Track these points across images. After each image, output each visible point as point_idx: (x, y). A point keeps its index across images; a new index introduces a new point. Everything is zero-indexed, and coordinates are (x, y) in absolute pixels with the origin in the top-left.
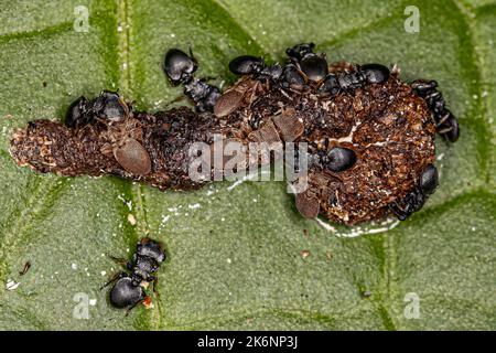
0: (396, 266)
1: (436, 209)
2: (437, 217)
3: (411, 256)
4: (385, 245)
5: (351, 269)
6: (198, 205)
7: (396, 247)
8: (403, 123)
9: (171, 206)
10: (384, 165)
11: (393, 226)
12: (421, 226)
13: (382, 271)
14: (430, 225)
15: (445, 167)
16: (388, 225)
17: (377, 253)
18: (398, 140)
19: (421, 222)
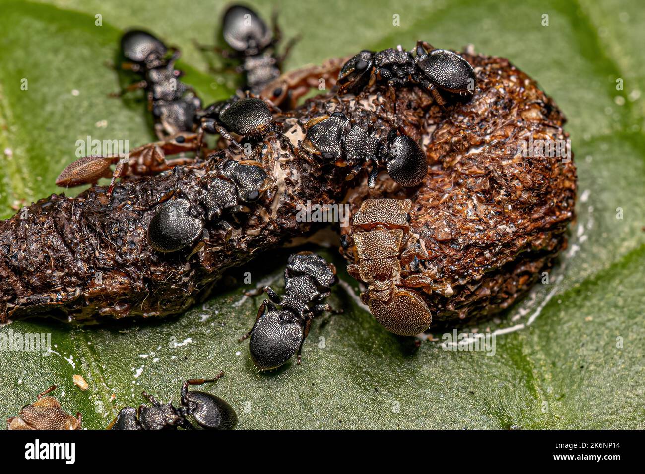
0: (554, 376)
1: (599, 277)
2: (604, 289)
3: (575, 357)
4: (526, 350)
5: (479, 392)
6: (189, 340)
7: (546, 350)
8: (508, 106)
9: (143, 351)
10: (492, 180)
11: (532, 319)
12: (580, 307)
13: (531, 388)
14: (595, 301)
15: (596, 210)
16: (524, 319)
17: (516, 363)
18: (506, 137)
19: (579, 301)
